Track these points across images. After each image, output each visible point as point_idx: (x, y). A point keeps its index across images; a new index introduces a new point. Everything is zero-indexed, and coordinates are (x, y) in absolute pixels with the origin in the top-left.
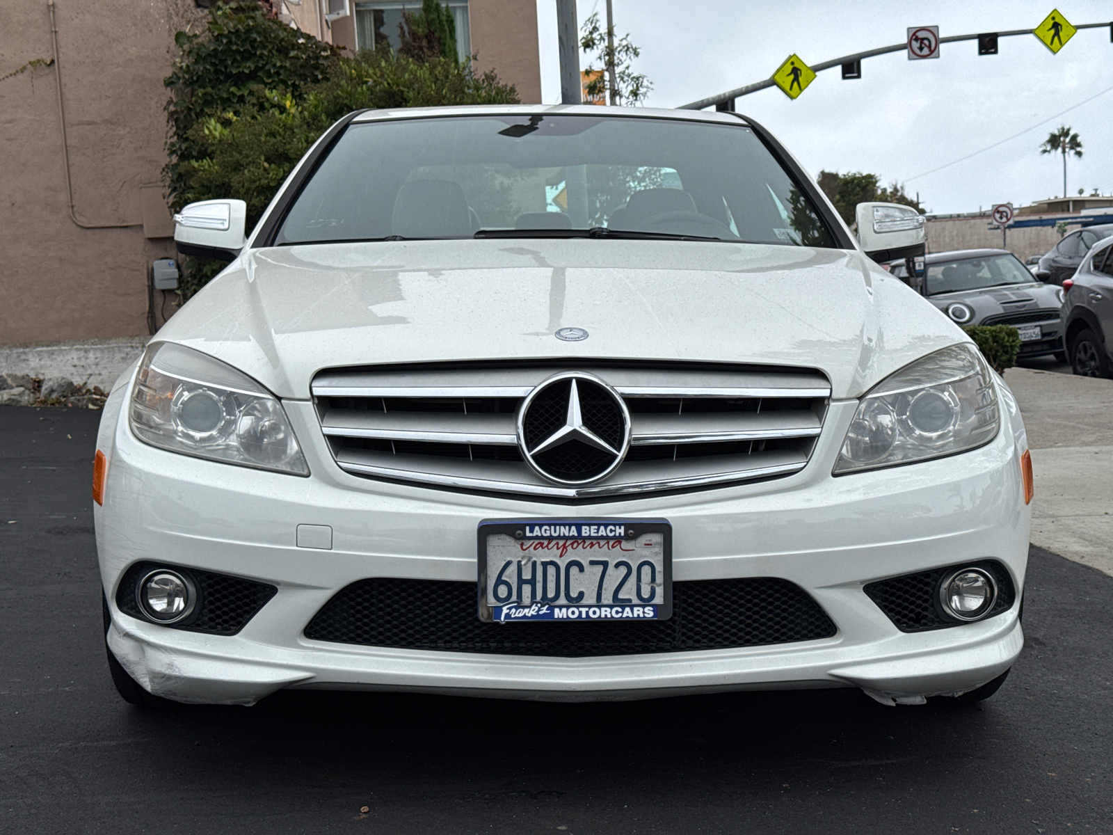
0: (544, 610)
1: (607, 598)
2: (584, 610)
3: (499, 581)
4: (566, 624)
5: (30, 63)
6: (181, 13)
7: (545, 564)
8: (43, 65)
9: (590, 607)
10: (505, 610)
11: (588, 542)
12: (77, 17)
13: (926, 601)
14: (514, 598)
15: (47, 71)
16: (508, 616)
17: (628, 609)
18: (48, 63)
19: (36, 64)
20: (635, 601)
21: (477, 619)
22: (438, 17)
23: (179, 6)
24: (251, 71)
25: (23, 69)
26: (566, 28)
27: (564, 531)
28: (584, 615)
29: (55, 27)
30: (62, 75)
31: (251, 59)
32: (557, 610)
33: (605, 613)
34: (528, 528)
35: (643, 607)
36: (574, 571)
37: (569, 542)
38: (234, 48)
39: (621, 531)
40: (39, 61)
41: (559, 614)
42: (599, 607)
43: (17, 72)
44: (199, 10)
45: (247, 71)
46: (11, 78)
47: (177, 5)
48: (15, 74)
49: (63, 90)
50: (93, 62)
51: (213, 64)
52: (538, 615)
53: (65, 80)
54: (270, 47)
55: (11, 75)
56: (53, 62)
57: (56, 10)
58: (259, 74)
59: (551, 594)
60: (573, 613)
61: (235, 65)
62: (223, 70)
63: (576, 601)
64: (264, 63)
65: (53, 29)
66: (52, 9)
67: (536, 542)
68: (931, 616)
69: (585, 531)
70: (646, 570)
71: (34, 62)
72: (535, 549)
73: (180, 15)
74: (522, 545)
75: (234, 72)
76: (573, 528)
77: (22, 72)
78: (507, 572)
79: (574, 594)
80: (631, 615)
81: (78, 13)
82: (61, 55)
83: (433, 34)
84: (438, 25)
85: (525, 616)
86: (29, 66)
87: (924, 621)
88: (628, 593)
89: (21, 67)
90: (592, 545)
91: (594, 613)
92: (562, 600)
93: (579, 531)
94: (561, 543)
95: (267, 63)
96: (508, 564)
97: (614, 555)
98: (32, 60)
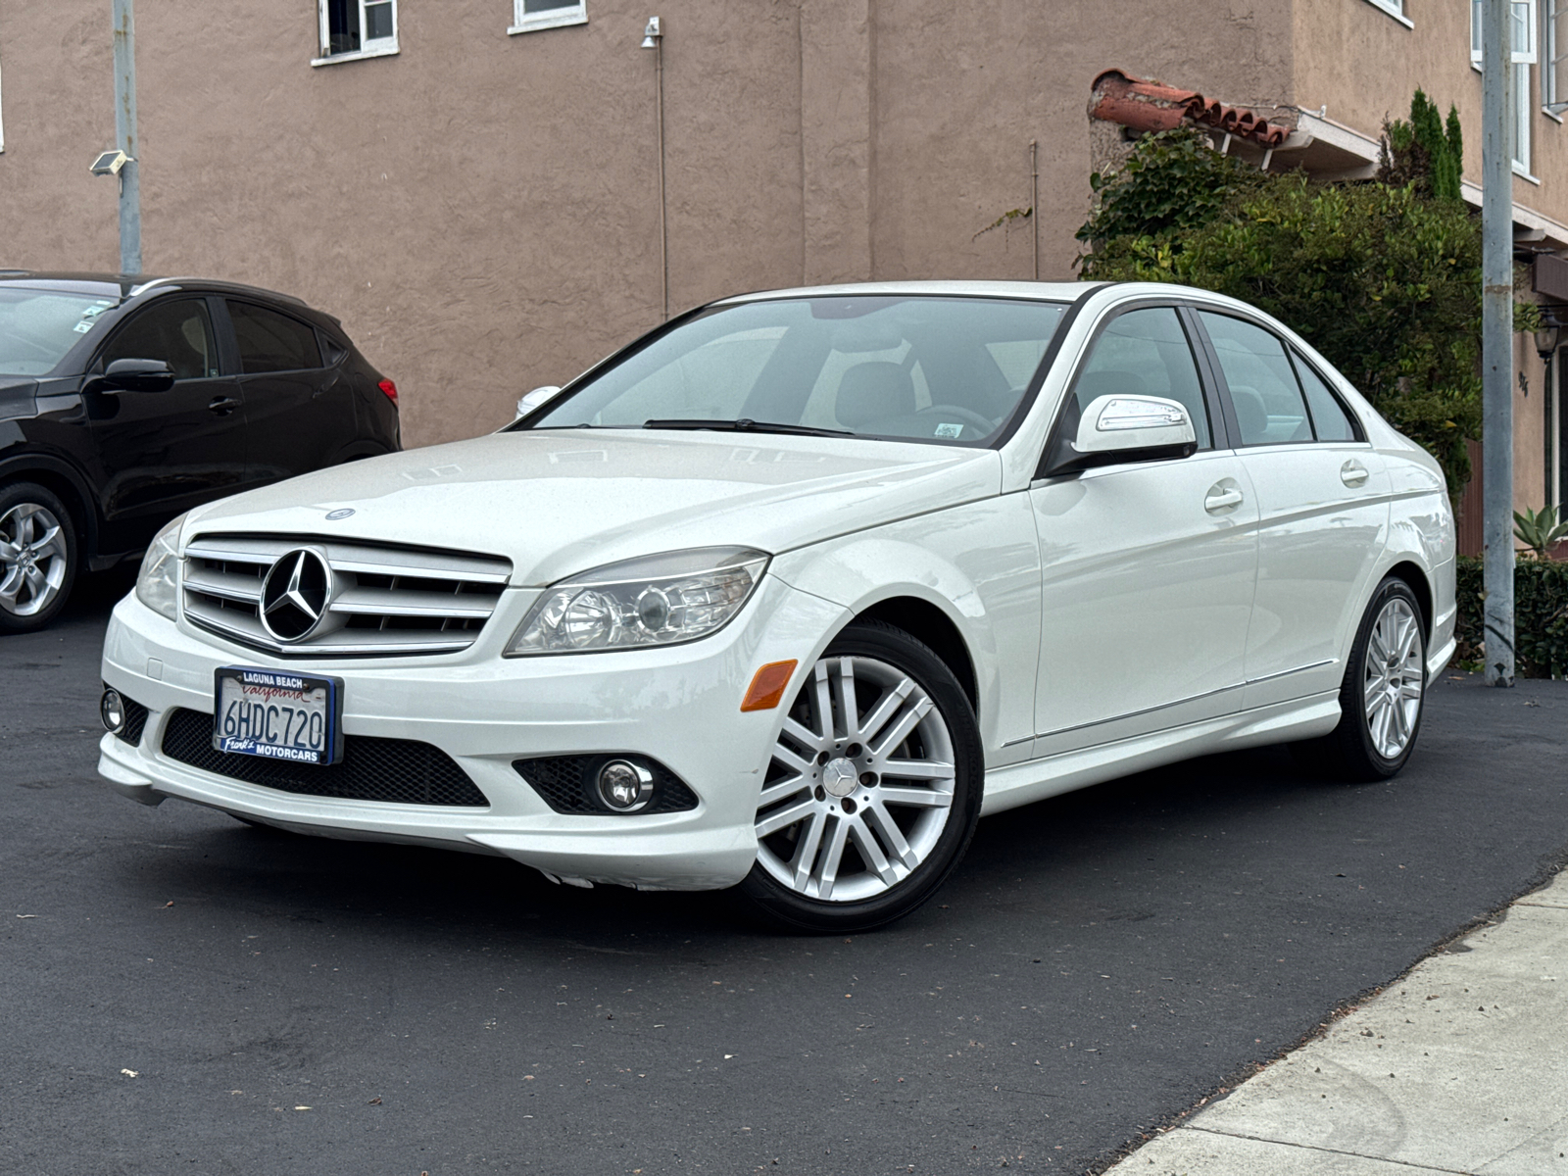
0: (251, 746)
1: (291, 743)
2: (275, 749)
3: (229, 718)
4: (263, 759)
5: (1007, 214)
6: (1105, 149)
7: (256, 706)
8: (1020, 215)
9: (278, 746)
10: (228, 742)
11: (283, 691)
12: (1060, 157)
13: (577, 786)
14: (236, 733)
15: (1025, 222)
16: (229, 746)
17: (301, 752)
18: (1026, 213)
19: (1015, 214)
20: (308, 746)
21: (212, 748)
22: (1430, 125)
23: (1103, 141)
24: (1165, 216)
25: (1001, 221)
26: (1490, 140)
27: (267, 680)
28: (274, 754)
29: (1035, 171)
30: (1039, 227)
31: (1170, 199)
32: (258, 746)
33: (288, 754)
34: (245, 674)
35: (311, 751)
36: (272, 714)
37: (272, 690)
38: (1149, 188)
39: (299, 684)
40: (1016, 211)
41: (260, 750)
42: (284, 747)
43: (993, 225)
44: (1126, 144)
45: (1161, 216)
46: (986, 234)
47: (1101, 140)
48: (991, 229)
49: (1040, 243)
50: (1072, 209)
51: (1123, 210)
52: (246, 750)
53: (1042, 232)
54: (1192, 184)
55: (987, 229)
56: (1030, 211)
57: (1038, 150)
58: (1176, 218)
59: (257, 733)
60: (268, 750)
61: (1151, 208)
62: (1136, 215)
63: (272, 740)
64: (1182, 203)
65: (1033, 173)
66: (1033, 149)
67: (253, 687)
68: (586, 801)
69: (280, 681)
70: (316, 719)
71: (1011, 213)
72: (251, 693)
73: (1104, 153)
74: (244, 688)
75: (1147, 217)
76: (271, 678)
77: (999, 225)
78: (233, 711)
79: (271, 735)
80: (302, 757)
81: (1061, 152)
82: (1040, 203)
83: (1421, 149)
84: (1428, 137)
85: (239, 749)
86: (1006, 218)
87: (580, 806)
88: (303, 739)
89: (997, 219)
90: (285, 694)
91: (281, 752)
92: (264, 739)
93: (275, 680)
94: (267, 690)
95: (1187, 204)
96: (234, 703)
97: (296, 704)
98: (1009, 211)
